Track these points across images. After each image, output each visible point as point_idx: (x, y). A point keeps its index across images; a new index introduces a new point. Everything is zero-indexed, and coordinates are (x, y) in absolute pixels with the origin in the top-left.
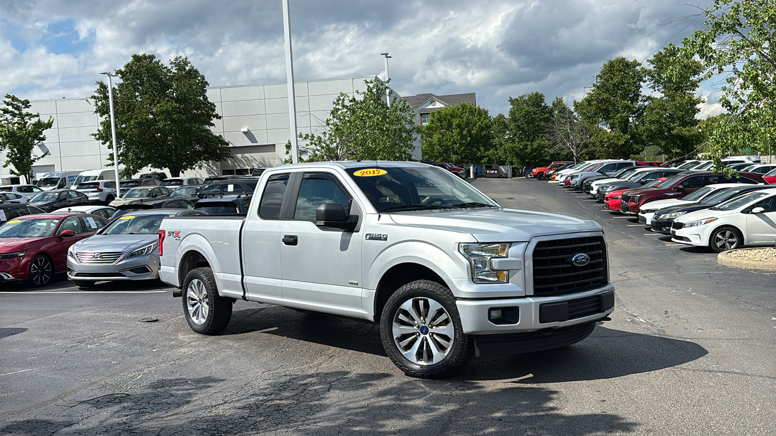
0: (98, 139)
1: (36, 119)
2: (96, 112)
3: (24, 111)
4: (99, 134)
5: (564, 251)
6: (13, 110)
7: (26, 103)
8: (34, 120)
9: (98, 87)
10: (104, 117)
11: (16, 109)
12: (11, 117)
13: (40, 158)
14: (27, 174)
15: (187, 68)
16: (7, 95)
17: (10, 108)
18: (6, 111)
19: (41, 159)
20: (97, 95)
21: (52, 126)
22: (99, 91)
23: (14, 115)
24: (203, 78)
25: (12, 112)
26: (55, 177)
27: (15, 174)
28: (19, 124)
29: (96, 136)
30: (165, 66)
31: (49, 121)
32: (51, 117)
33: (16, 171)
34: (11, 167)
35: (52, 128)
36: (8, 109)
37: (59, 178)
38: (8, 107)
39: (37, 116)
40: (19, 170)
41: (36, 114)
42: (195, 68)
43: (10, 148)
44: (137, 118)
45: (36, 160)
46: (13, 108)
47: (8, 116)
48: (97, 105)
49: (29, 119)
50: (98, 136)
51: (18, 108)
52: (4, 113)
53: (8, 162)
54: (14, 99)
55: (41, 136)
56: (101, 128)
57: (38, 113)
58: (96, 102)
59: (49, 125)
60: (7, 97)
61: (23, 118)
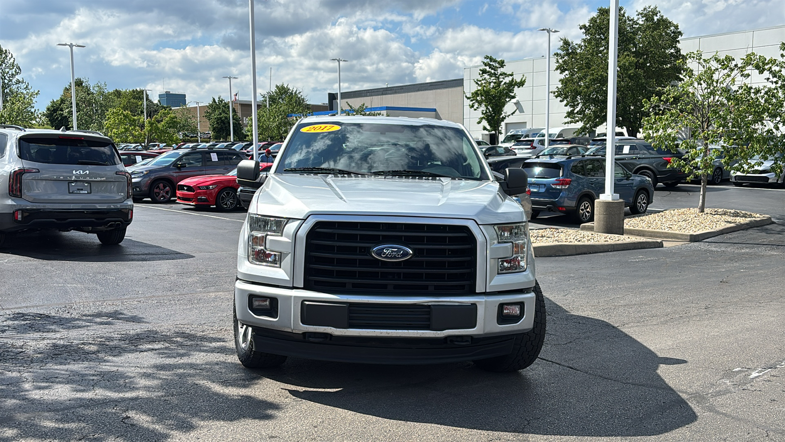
0: (557, 97)
1: (510, 78)
2: (557, 69)
3: (500, 71)
4: (557, 92)
5: (364, 238)
6: (490, 70)
7: (502, 64)
8: (508, 80)
9: (561, 43)
10: (564, 74)
11: (492, 69)
12: (488, 77)
13: (509, 115)
14: (496, 130)
15: (656, 18)
16: (486, 56)
17: (487, 68)
18: (484, 72)
19: (511, 116)
20: (560, 52)
21: (524, 84)
22: (562, 48)
23: (491, 75)
24: (676, 27)
25: (489, 72)
26: (519, 134)
27: (487, 130)
28: (495, 83)
29: (554, 93)
30: (632, 18)
31: (522, 79)
32: (523, 75)
33: (488, 127)
34: (485, 123)
35: (524, 86)
36: (486, 69)
37: (523, 135)
38: (486, 67)
39: (512, 75)
40: (491, 127)
41: (511, 73)
42: (664, 17)
43: (485, 106)
44: (592, 74)
45: (507, 118)
46: (490, 68)
47: (486, 76)
48: (558, 62)
49: (504, 79)
50: (556, 93)
51: (495, 69)
52: (482, 73)
53: (482, 119)
54: (491, 59)
55: (513, 94)
56: (560, 86)
57: (513, 73)
58: (557, 59)
59: (521, 84)
60: (485, 58)
61: (498, 78)
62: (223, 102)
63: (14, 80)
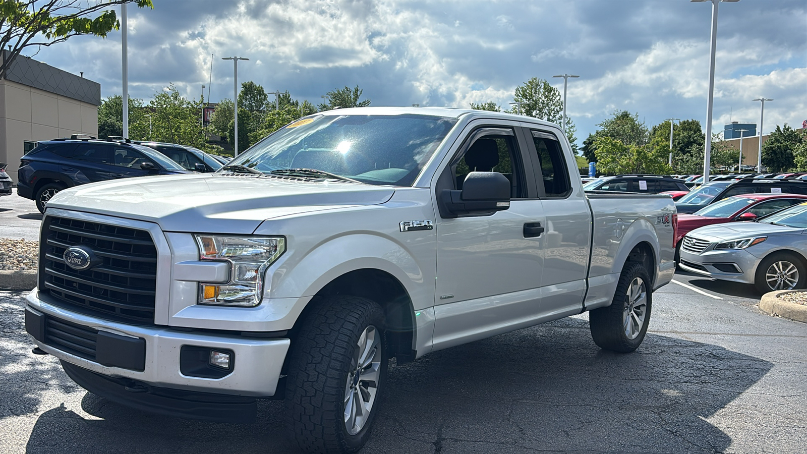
62: (790, 130)
63: (558, 116)
